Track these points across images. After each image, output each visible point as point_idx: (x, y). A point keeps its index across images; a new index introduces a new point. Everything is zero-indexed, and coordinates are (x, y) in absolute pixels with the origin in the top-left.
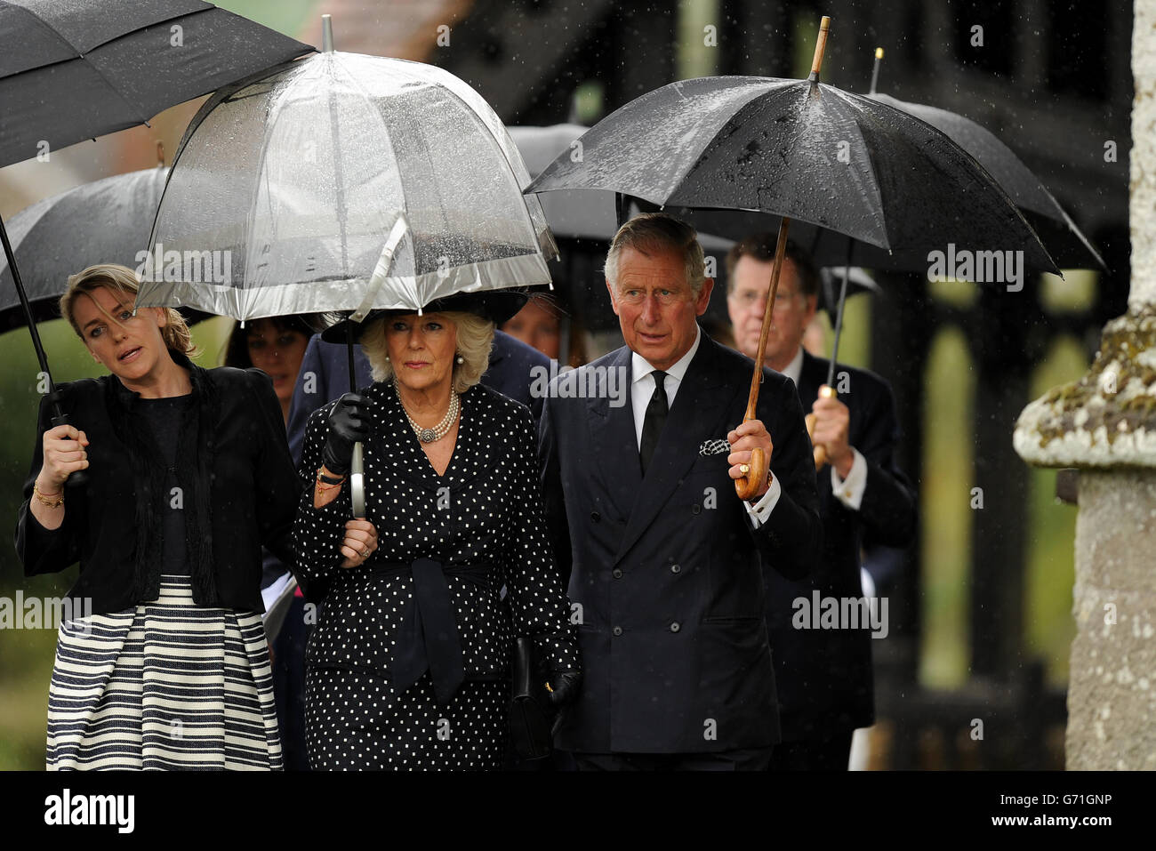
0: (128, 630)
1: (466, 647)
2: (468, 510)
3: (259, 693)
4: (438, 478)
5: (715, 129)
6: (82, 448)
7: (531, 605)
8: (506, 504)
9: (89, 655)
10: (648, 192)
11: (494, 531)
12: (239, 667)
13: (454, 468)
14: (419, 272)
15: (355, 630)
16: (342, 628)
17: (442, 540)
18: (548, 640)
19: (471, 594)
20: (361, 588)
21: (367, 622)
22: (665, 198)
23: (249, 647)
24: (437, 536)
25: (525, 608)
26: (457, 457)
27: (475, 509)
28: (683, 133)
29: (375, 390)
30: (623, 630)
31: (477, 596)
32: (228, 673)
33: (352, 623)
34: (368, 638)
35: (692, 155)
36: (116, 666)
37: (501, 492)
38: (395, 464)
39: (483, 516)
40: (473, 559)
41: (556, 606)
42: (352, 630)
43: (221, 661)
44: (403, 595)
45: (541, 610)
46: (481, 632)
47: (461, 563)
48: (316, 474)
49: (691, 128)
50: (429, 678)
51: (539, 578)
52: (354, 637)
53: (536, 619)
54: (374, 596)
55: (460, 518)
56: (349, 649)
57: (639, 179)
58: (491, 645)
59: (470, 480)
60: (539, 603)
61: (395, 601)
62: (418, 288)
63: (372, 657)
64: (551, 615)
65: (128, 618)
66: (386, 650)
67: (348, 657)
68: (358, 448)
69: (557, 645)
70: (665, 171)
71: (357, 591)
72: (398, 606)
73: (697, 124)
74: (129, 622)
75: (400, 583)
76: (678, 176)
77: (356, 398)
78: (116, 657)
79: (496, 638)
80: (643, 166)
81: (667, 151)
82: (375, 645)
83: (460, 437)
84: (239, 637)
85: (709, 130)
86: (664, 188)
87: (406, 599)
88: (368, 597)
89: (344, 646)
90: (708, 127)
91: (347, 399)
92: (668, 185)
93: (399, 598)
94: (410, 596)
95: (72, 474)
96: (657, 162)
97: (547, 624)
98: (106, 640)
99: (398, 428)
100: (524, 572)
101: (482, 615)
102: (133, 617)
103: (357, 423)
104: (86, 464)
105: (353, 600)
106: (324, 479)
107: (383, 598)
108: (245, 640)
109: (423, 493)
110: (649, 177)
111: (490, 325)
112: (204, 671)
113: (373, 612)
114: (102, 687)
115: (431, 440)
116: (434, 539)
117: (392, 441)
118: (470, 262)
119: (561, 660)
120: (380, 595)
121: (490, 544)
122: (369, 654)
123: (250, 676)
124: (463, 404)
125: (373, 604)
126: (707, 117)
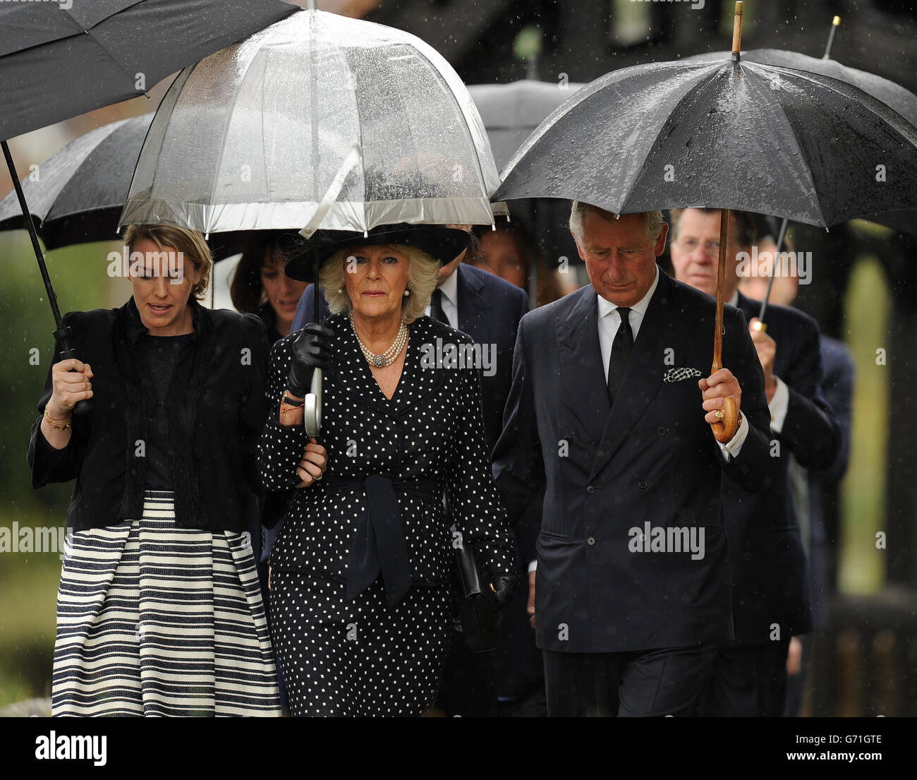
0: (125, 541)
1: (413, 556)
2: (413, 429)
3: (247, 596)
4: (387, 401)
5: (655, 130)
6: (87, 379)
7: (473, 516)
8: (449, 424)
9: (90, 565)
10: (602, 200)
11: (438, 449)
12: (228, 573)
13: (401, 391)
14: (367, 198)
15: (313, 539)
16: (303, 536)
17: (390, 458)
18: (487, 547)
19: (418, 508)
20: (319, 500)
21: (324, 531)
22: (619, 207)
23: (235, 555)
24: (386, 454)
25: (466, 518)
26: (403, 382)
27: (420, 428)
28: (626, 135)
29: (332, 322)
30: (596, 541)
31: (423, 509)
32: (217, 578)
33: (311, 532)
34: (325, 546)
35: (638, 159)
36: (115, 574)
37: (443, 414)
38: (348, 389)
39: (427, 434)
40: (420, 475)
41: (495, 517)
42: (311, 539)
43: (210, 568)
44: (356, 508)
45: (481, 521)
46: (425, 542)
47: (409, 479)
48: (280, 397)
49: (632, 130)
50: (381, 584)
51: (480, 492)
52: (313, 546)
53: (477, 529)
54: (330, 509)
55: (407, 437)
56: (308, 556)
57: (593, 186)
58: (434, 554)
59: (415, 402)
60: (480, 514)
61: (349, 514)
62: (366, 212)
63: (328, 564)
64: (490, 525)
65: (124, 530)
66: (341, 557)
67: (307, 562)
68: (317, 373)
69: (496, 552)
70: (615, 177)
71: (316, 503)
72: (352, 518)
73: (638, 126)
74: (126, 534)
75: (354, 497)
76: (628, 183)
77: (318, 328)
78: (116, 567)
79: (439, 548)
80: (594, 172)
81: (615, 156)
82: (331, 553)
83: (407, 364)
84: (227, 546)
85: (650, 133)
86: (617, 195)
87: (360, 512)
88: (325, 508)
89: (304, 553)
90: (649, 129)
91: (309, 328)
92: (620, 192)
93: (353, 511)
94: (363, 509)
95: (77, 403)
96: (607, 168)
97: (487, 533)
98: (105, 551)
99: (352, 357)
100: (467, 487)
101: (427, 527)
102: (129, 530)
103: (317, 350)
104: (90, 394)
105: (313, 512)
106: (288, 401)
107: (339, 510)
108: (231, 548)
109: (373, 415)
110: (602, 184)
111: (439, 261)
112: (196, 577)
113: (329, 522)
114: (103, 593)
115: (381, 366)
116: (383, 457)
117: (346, 369)
118: (416, 197)
119: (499, 565)
120: (336, 507)
121: (435, 460)
122: (325, 561)
123: (238, 581)
124: (411, 334)
125: (329, 515)
126: (646, 116)
